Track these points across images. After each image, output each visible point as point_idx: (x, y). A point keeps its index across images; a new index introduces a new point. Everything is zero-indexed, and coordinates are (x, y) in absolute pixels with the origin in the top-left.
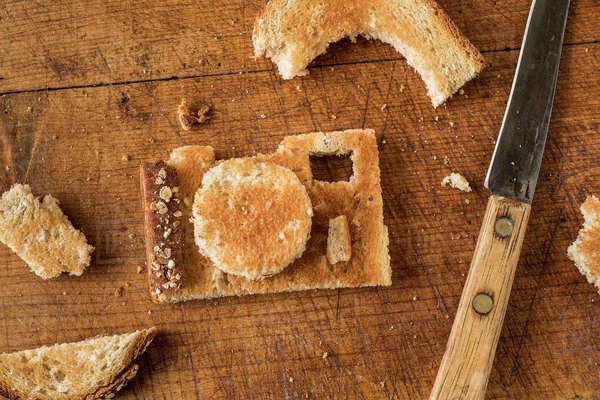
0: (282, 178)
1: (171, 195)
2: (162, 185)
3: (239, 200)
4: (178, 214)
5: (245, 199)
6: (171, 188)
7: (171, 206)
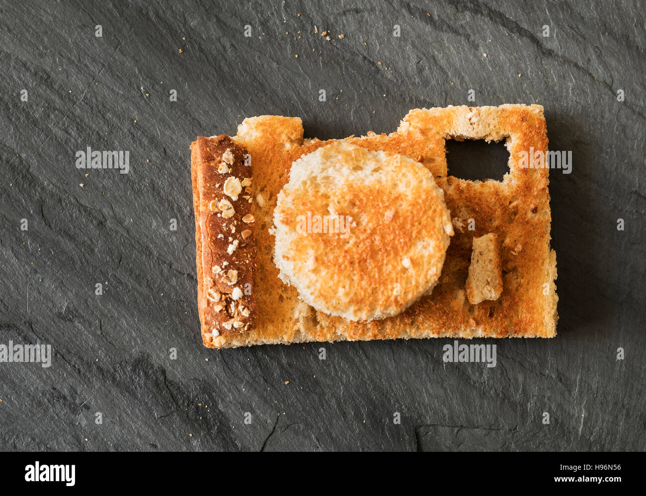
0: (410, 176)
1: (239, 190)
2: (227, 175)
3: (345, 205)
4: (249, 219)
5: (354, 205)
6: (241, 180)
7: (241, 206)
